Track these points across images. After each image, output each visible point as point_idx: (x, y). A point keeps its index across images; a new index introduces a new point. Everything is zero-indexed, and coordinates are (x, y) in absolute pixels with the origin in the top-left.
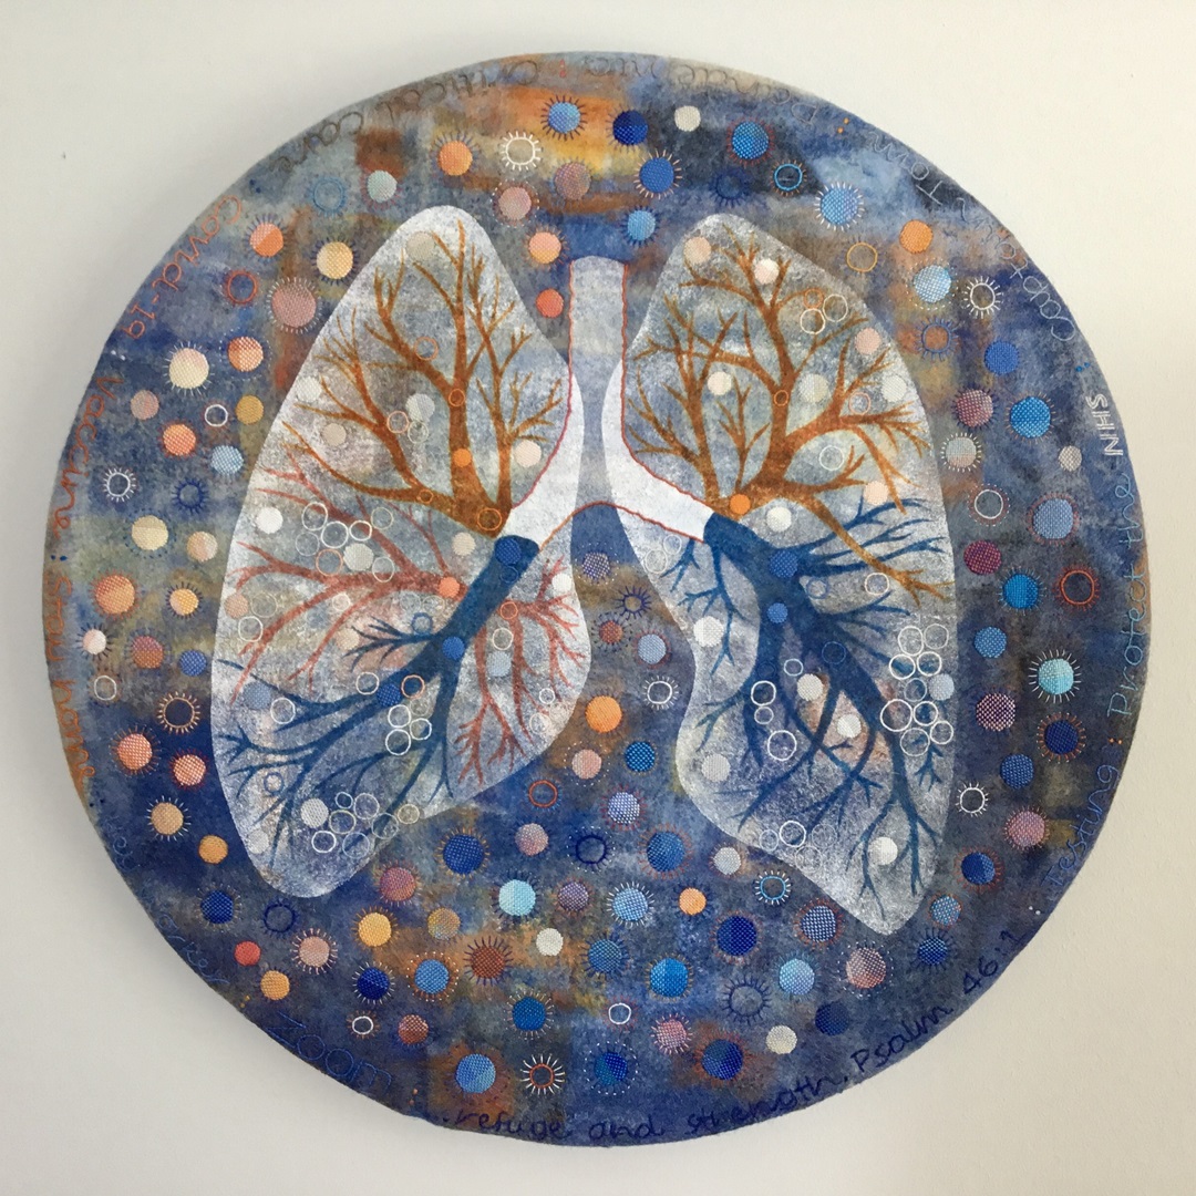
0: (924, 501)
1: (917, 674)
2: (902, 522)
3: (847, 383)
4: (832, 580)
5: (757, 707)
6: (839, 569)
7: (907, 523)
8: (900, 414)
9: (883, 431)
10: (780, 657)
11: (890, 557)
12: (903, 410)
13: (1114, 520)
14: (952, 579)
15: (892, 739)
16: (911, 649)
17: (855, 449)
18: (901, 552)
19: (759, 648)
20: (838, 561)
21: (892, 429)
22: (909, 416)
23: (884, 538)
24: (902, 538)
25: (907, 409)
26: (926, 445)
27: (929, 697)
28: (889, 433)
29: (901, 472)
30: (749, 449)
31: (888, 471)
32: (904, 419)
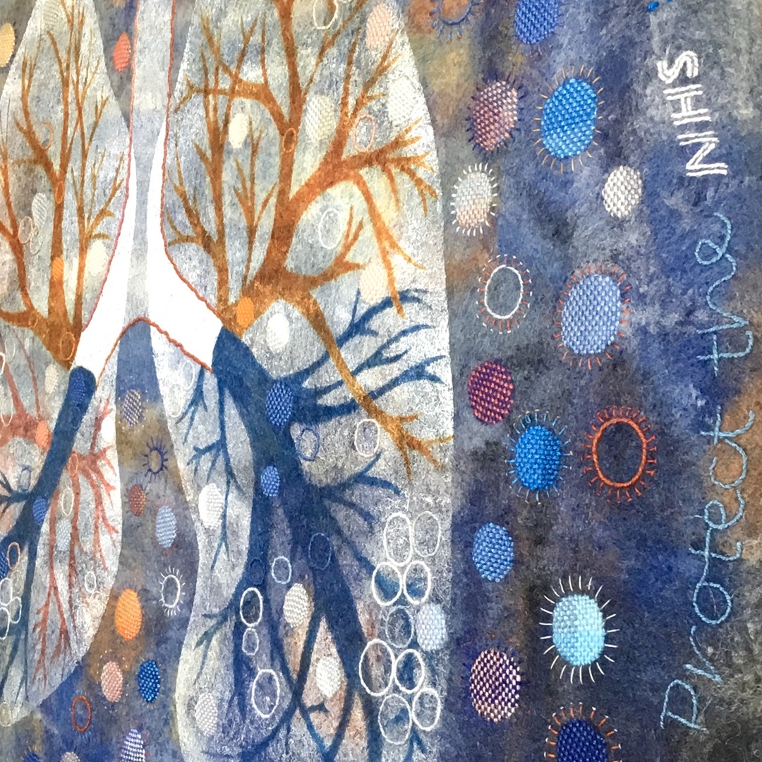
0: (425, 292)
1: (402, 601)
2: (397, 331)
3: (351, 101)
4: (322, 429)
5: (246, 627)
6: (330, 412)
7: (404, 333)
8: (405, 144)
9: (385, 177)
10: (270, 552)
11: (381, 391)
12: (407, 137)
13: (689, 313)
14: (450, 432)
15: (370, 708)
16: (399, 554)
17: (355, 210)
18: (394, 383)
19: (251, 535)
20: (329, 400)
21: (395, 171)
22: (415, 145)
23: (376, 360)
24: (397, 358)
25: (413, 134)
26: (433, 193)
27: (414, 644)
28: (391, 179)
29: (402, 244)
30: (256, 226)
31: (386, 244)
32: (408, 151)
